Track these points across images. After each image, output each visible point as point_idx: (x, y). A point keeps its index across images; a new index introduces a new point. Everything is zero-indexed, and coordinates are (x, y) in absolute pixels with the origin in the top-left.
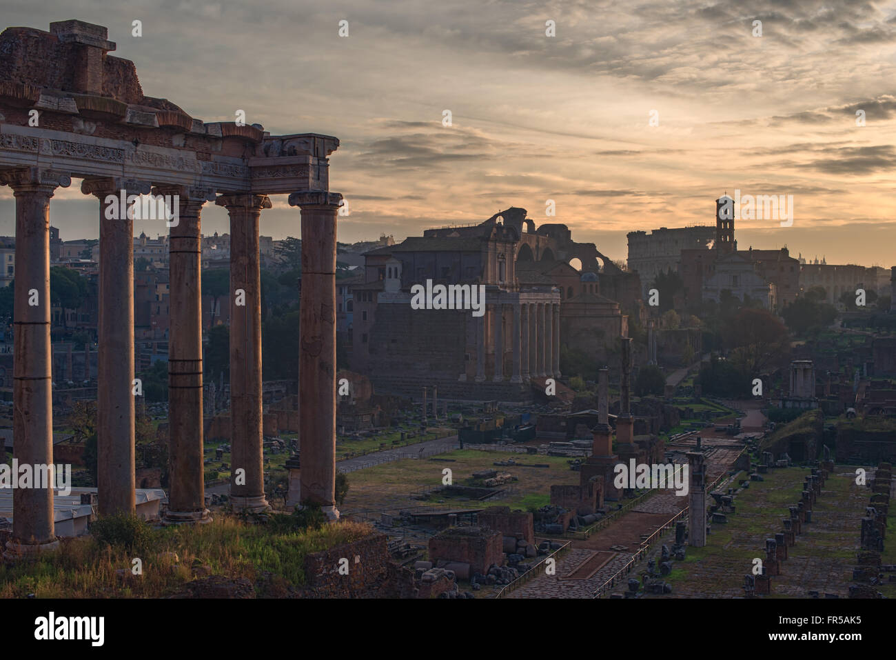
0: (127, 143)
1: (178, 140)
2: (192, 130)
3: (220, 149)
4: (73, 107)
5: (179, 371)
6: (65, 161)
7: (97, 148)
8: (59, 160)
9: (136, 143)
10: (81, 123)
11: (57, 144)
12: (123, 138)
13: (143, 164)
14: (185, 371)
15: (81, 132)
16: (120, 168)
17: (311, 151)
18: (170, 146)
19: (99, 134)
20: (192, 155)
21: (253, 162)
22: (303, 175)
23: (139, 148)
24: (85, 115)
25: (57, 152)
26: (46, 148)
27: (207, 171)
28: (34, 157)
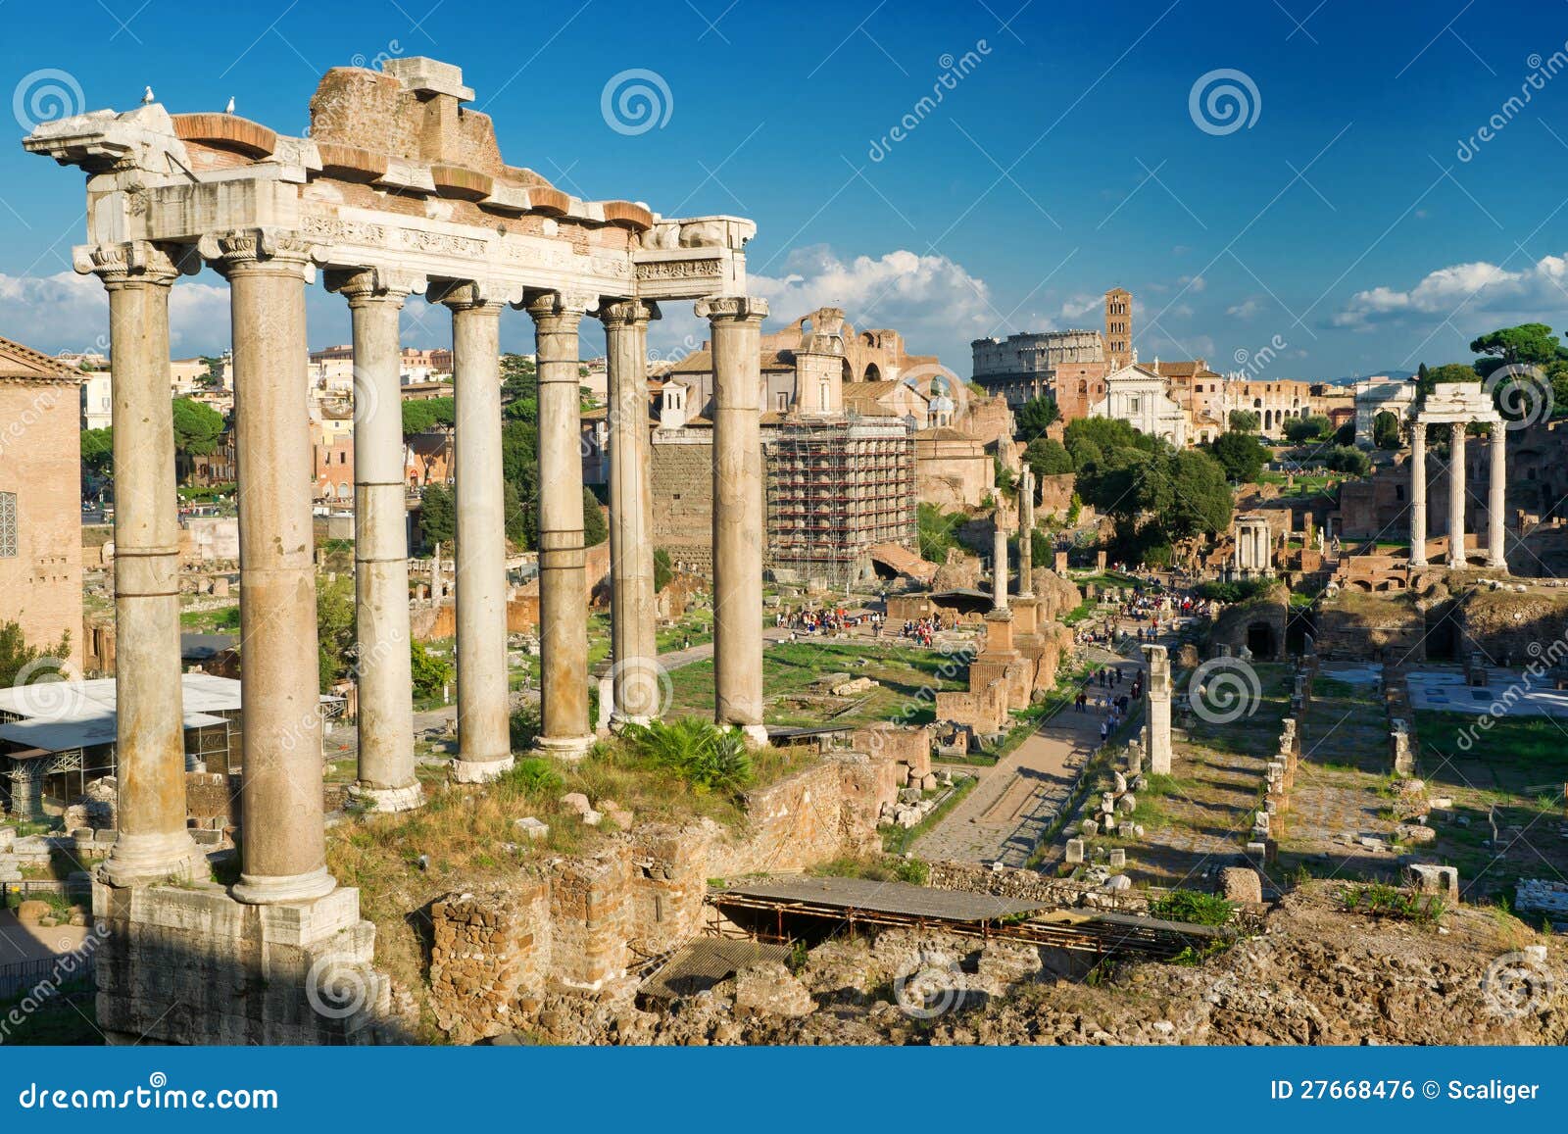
0: (491, 231)
1: (550, 227)
2: (569, 211)
3: (599, 239)
4: (429, 184)
5: (556, 546)
6: (416, 258)
7: (456, 239)
8: (411, 257)
9: (502, 231)
10: (437, 206)
12: (487, 224)
13: (513, 260)
14: (564, 546)
15: (435, 215)
16: (485, 266)
17: (725, 240)
18: (542, 234)
19: (457, 220)
20: (568, 247)
21: (641, 255)
22: (714, 274)
23: (506, 239)
24: (445, 192)
25: (407, 246)
26: (394, 238)
27: (586, 270)
28: (380, 253)
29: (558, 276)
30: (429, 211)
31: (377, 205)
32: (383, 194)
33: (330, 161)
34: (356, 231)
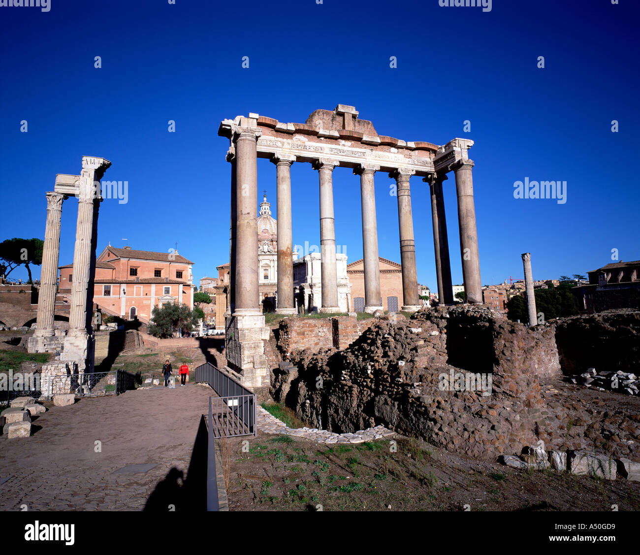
0: (367, 150)
1: (393, 150)
2: (398, 145)
3: (417, 154)
4: (337, 134)
6: (335, 157)
7: (352, 152)
8: (333, 156)
9: (371, 150)
10: (343, 142)
11: (331, 149)
12: (365, 148)
13: (377, 159)
15: (344, 145)
16: (364, 160)
17: (457, 146)
18: (390, 152)
19: (352, 146)
20: (402, 156)
21: (434, 159)
22: (453, 156)
23: (374, 152)
24: (342, 137)
25: (332, 153)
26: (327, 151)
27: (410, 163)
28: (321, 154)
29: (397, 164)
30: (341, 144)
31: (321, 142)
32: (322, 138)
33: (298, 128)
34: (312, 148)
